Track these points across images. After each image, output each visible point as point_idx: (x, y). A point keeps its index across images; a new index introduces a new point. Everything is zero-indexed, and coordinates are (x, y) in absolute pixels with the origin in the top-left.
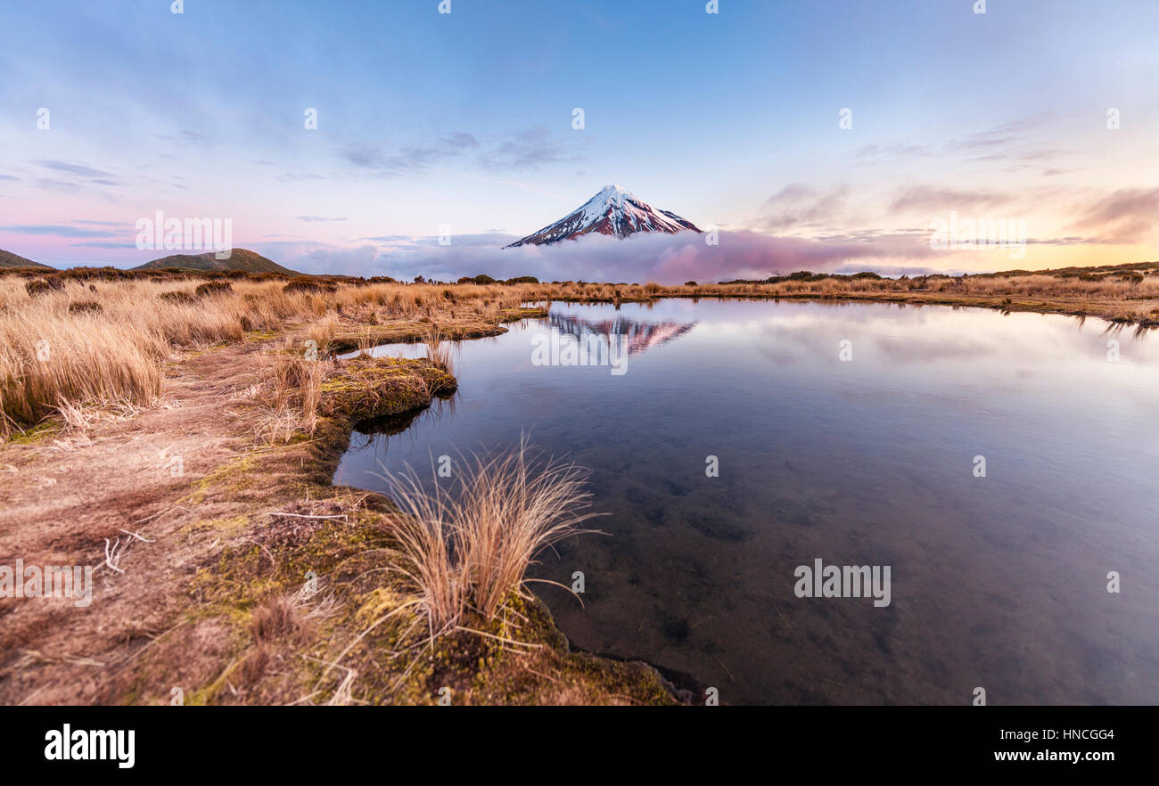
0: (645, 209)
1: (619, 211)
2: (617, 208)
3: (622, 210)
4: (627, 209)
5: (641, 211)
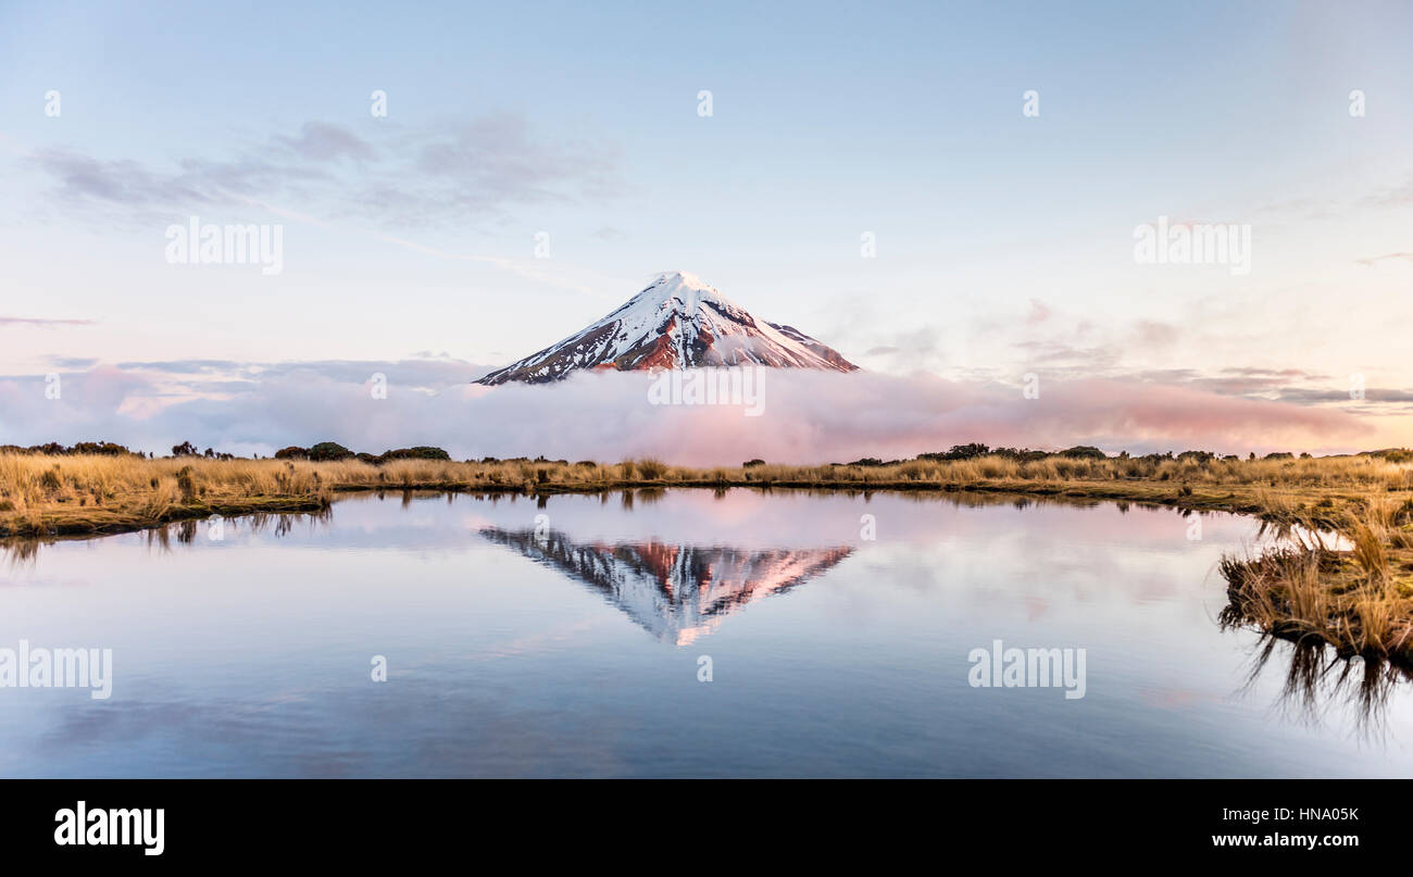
0: (742, 321)
1: (689, 324)
3: (695, 321)
4: (706, 320)
5: (735, 324)
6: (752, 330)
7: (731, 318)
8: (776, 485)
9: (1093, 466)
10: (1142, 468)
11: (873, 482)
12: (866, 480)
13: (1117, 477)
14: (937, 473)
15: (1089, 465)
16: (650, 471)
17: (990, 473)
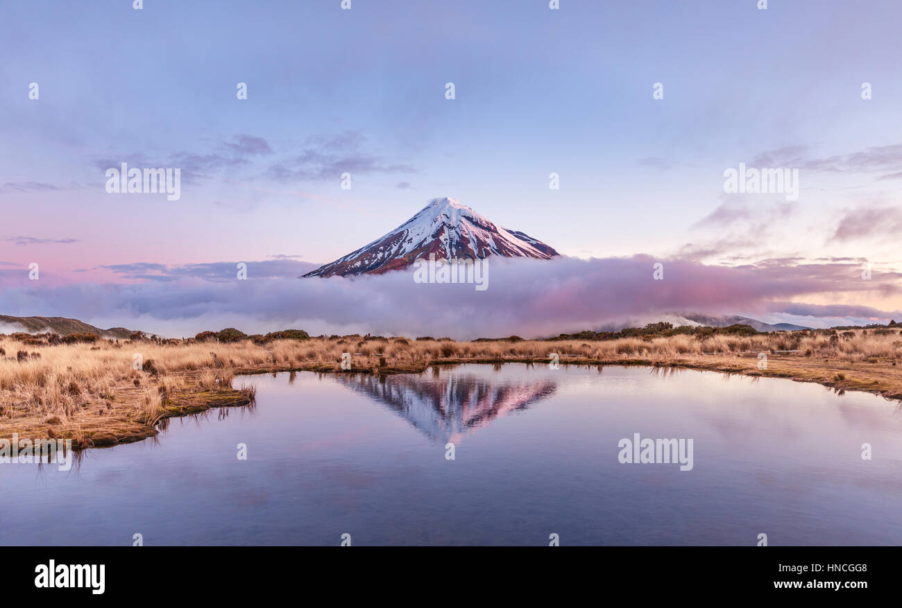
0: (488, 229)
1: (453, 231)
2: (450, 228)
3: (457, 230)
4: (464, 229)
5: (484, 231)
6: (495, 234)
7: (482, 227)
8: (536, 361)
9: (753, 342)
10: (788, 343)
11: (603, 360)
12: (598, 358)
13: (773, 352)
14: (645, 351)
15: (750, 342)
16: (447, 352)
17: (682, 350)
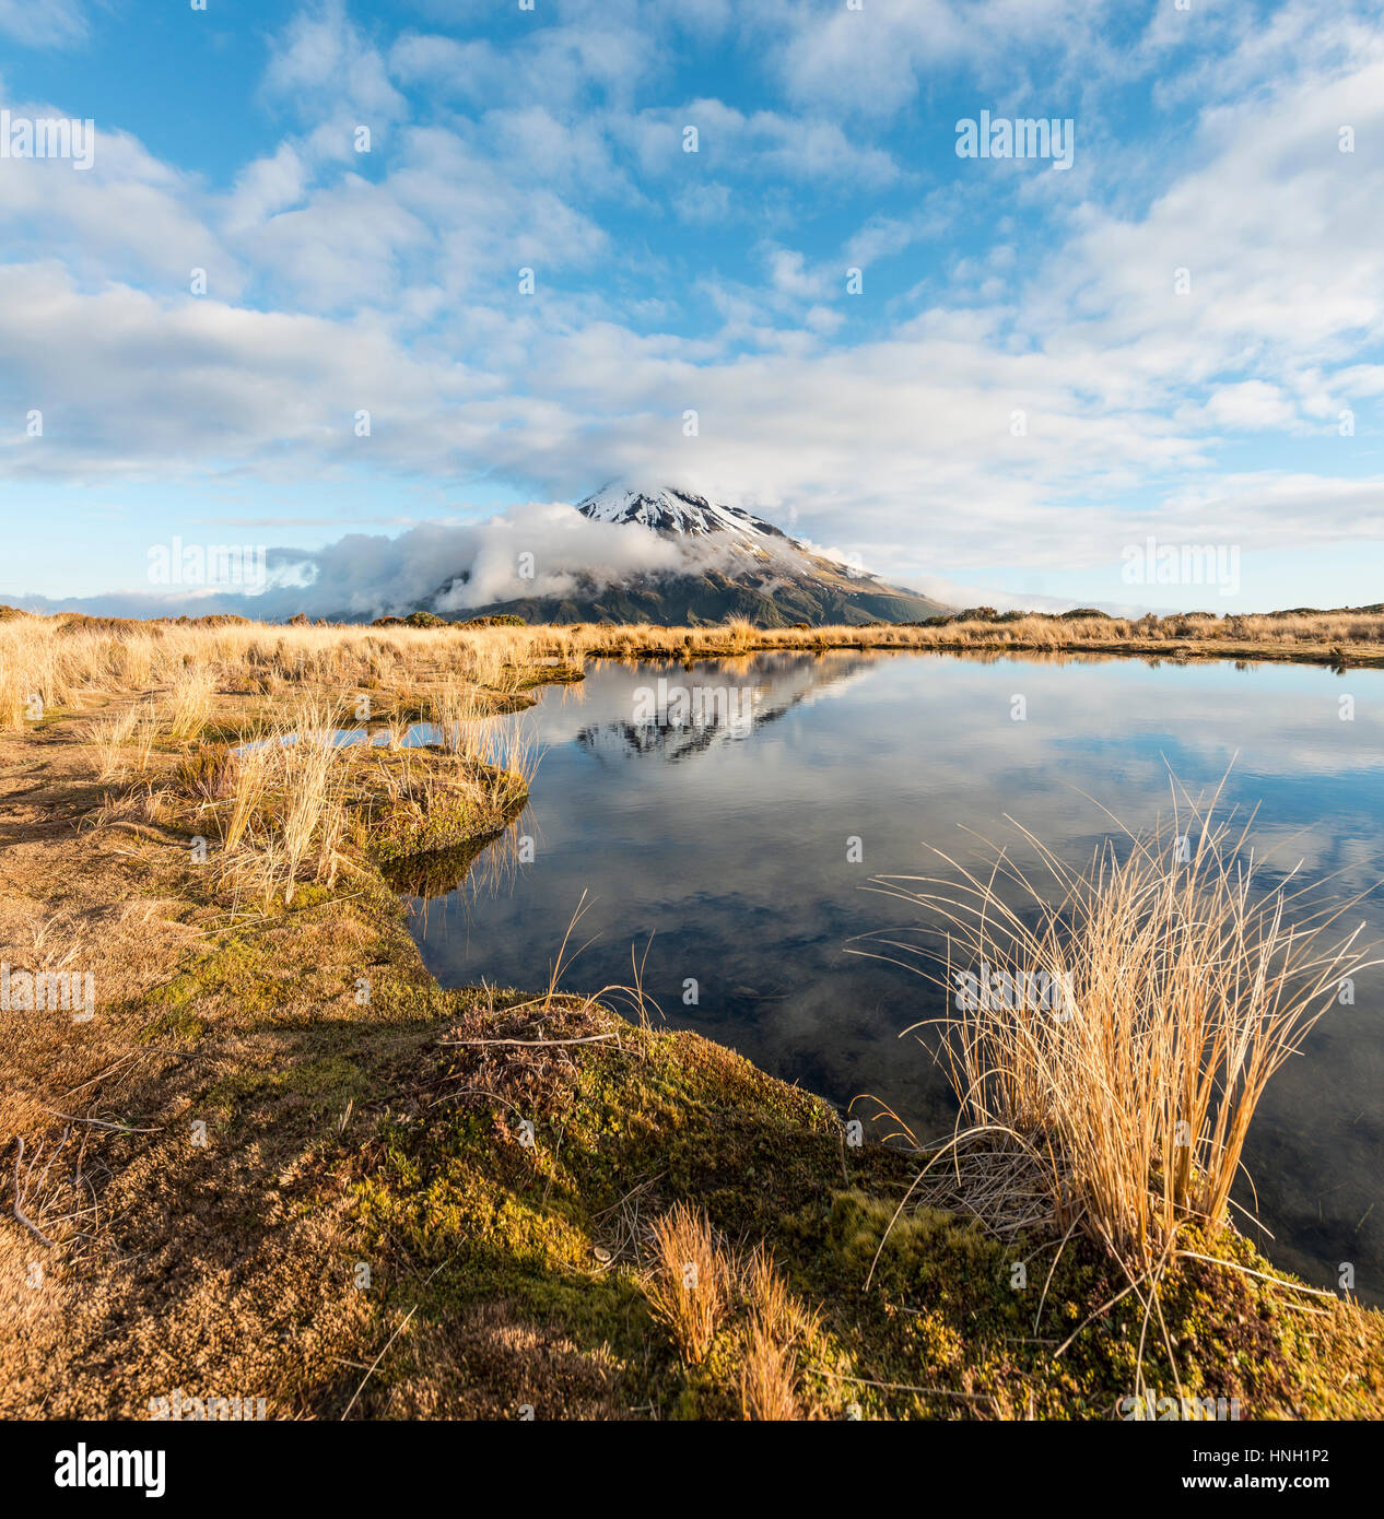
0: (698, 504)
1: (653, 506)
2: (650, 502)
3: (659, 504)
4: (667, 503)
5: (692, 507)
6: (707, 511)
7: (690, 501)
